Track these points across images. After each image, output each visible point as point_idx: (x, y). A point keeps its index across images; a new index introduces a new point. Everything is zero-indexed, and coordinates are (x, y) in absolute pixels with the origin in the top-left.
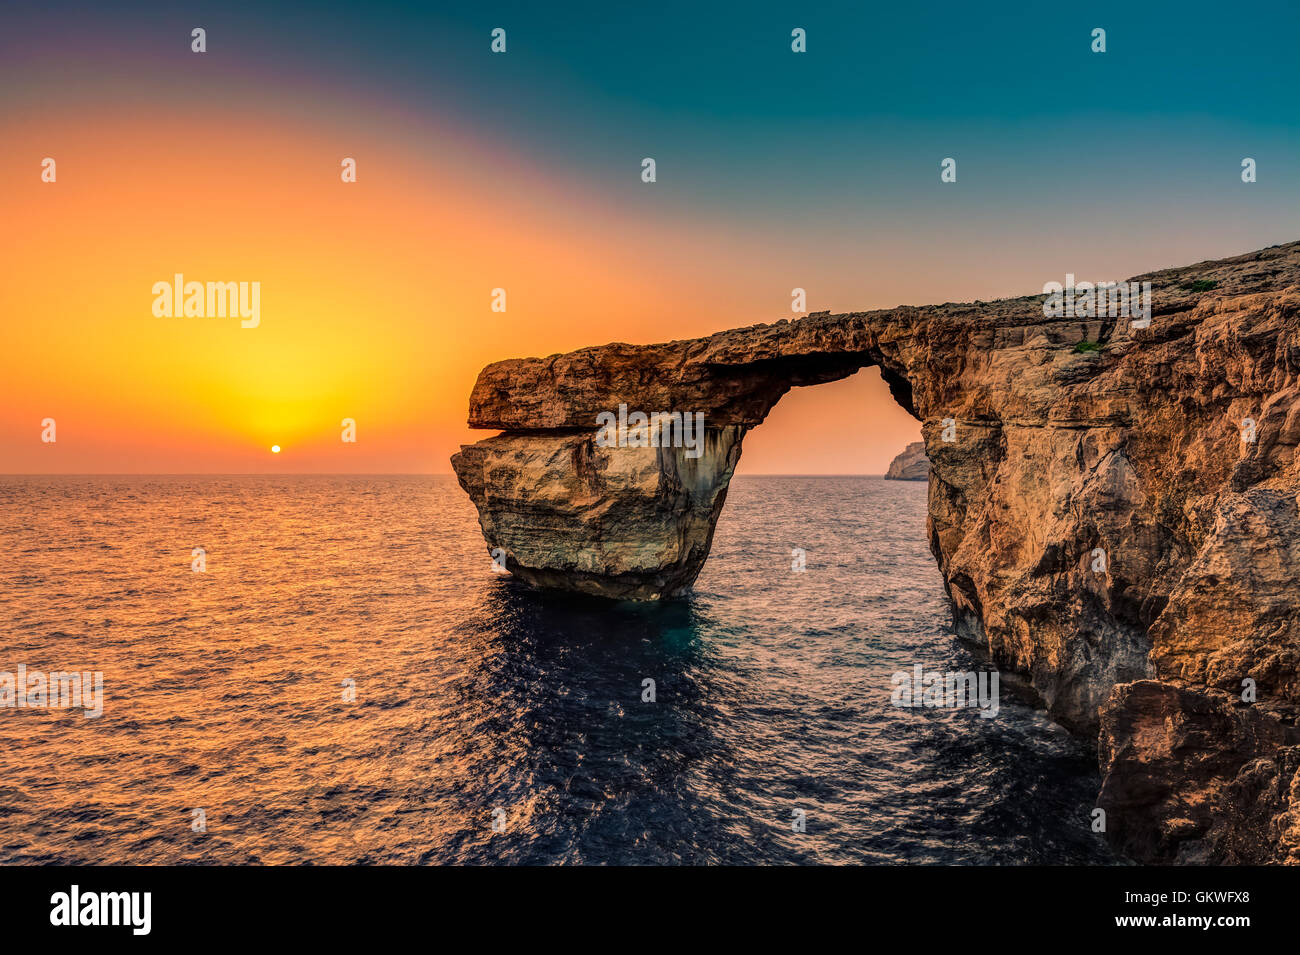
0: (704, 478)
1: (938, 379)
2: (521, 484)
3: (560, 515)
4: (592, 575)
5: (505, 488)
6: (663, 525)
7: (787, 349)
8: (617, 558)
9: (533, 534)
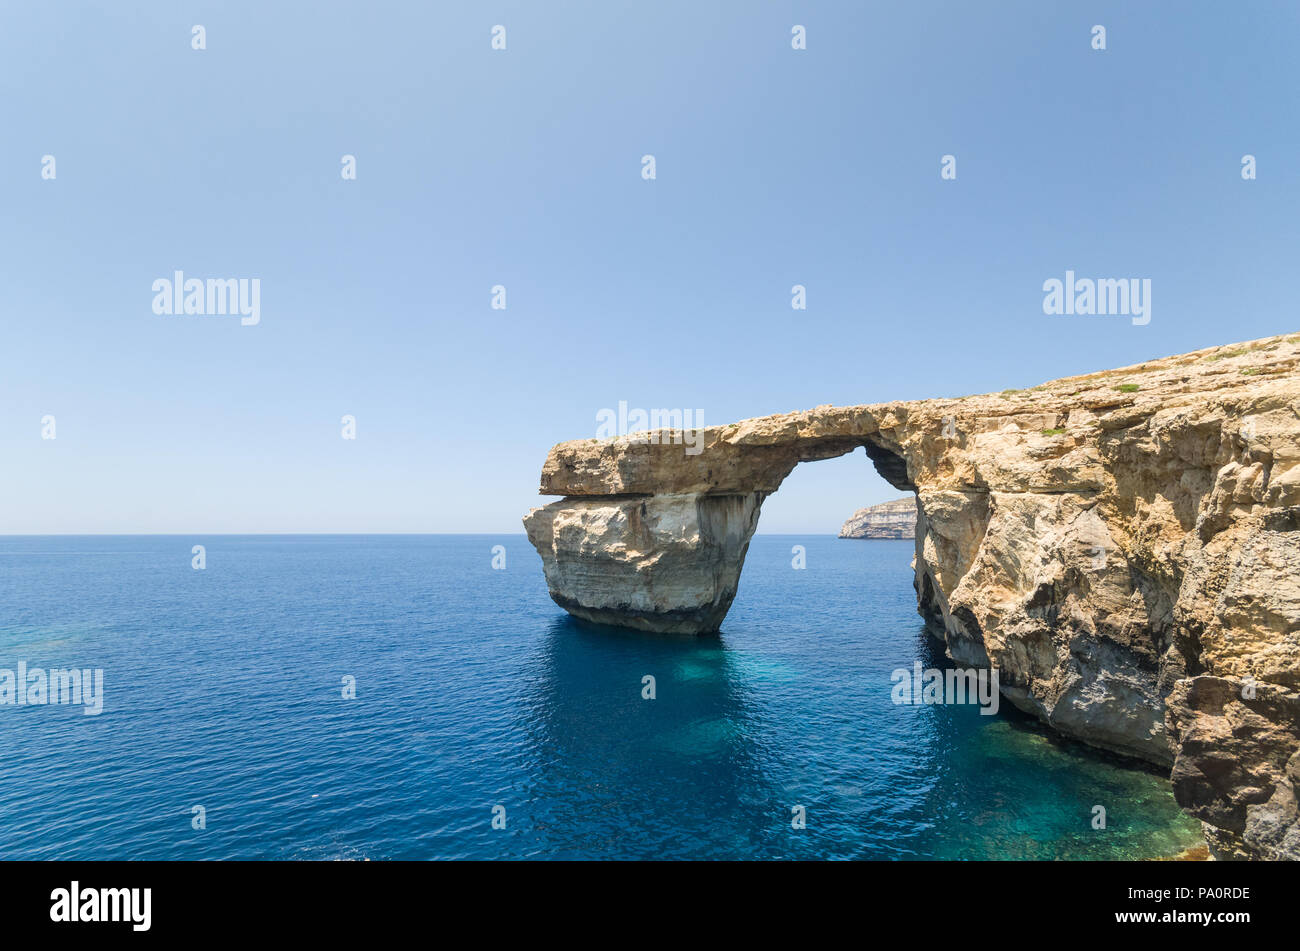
0: (733, 534)
1: (930, 455)
2: (586, 539)
3: (619, 564)
4: (642, 614)
5: (572, 542)
6: (702, 572)
7: (804, 433)
8: (664, 599)
9: (594, 581)
